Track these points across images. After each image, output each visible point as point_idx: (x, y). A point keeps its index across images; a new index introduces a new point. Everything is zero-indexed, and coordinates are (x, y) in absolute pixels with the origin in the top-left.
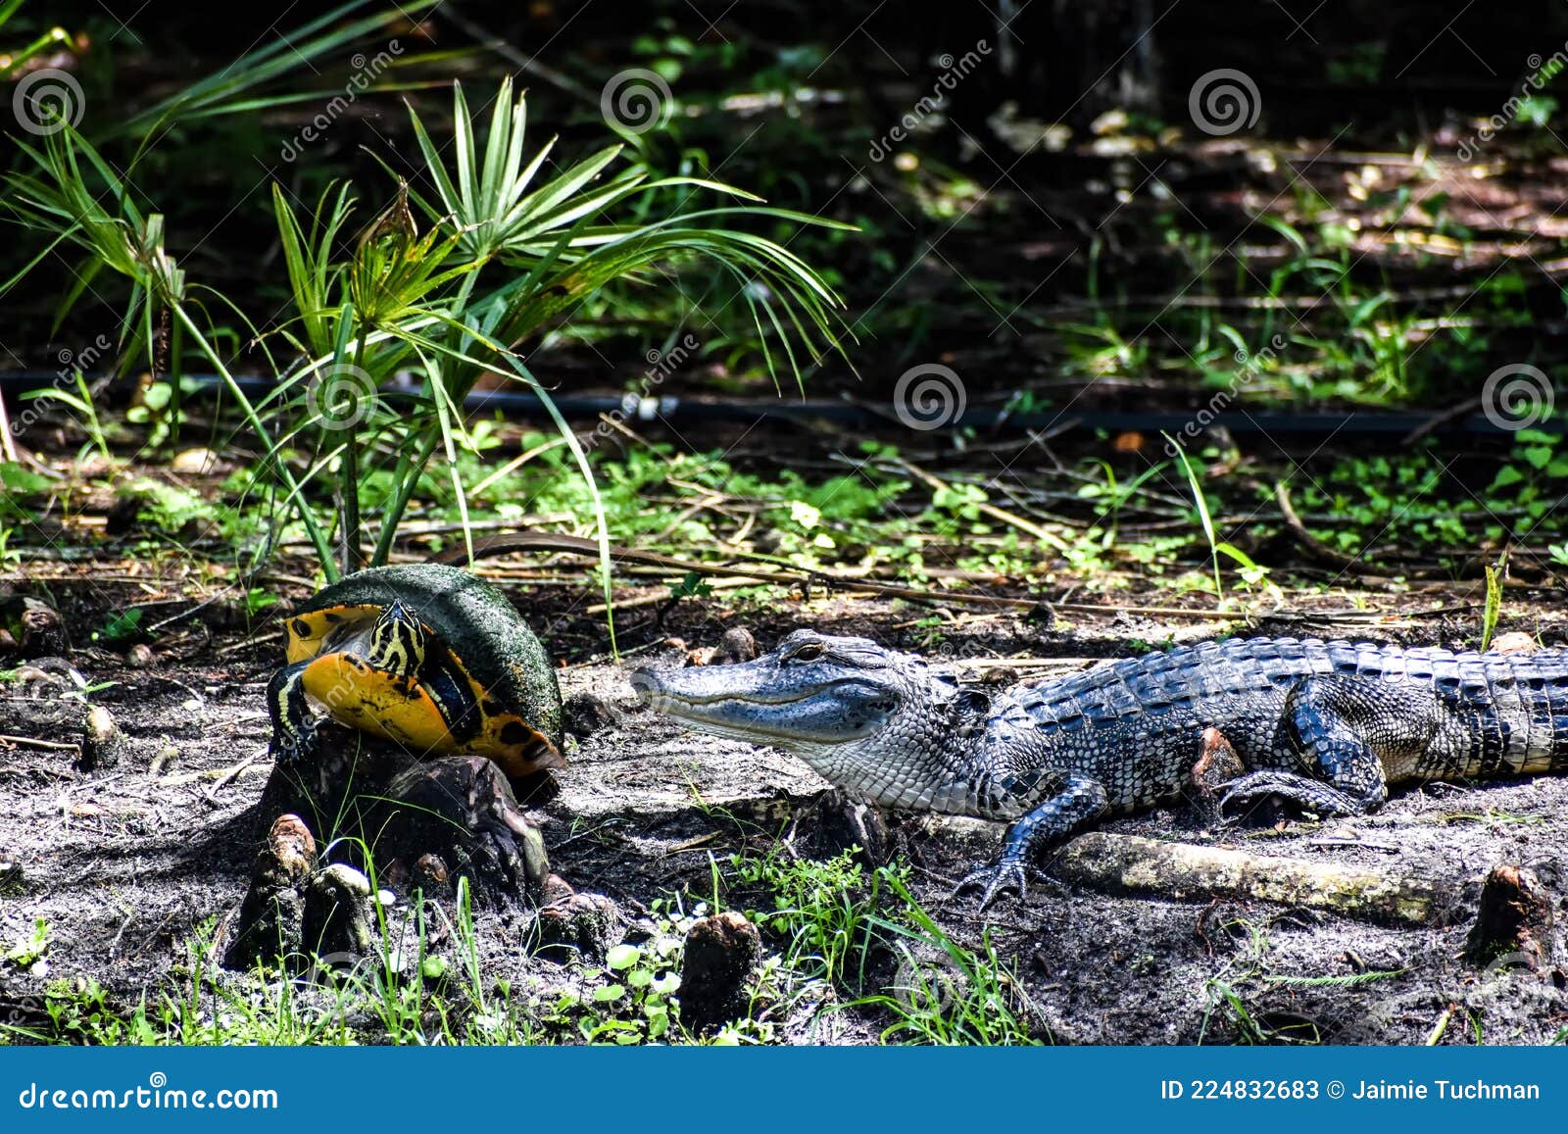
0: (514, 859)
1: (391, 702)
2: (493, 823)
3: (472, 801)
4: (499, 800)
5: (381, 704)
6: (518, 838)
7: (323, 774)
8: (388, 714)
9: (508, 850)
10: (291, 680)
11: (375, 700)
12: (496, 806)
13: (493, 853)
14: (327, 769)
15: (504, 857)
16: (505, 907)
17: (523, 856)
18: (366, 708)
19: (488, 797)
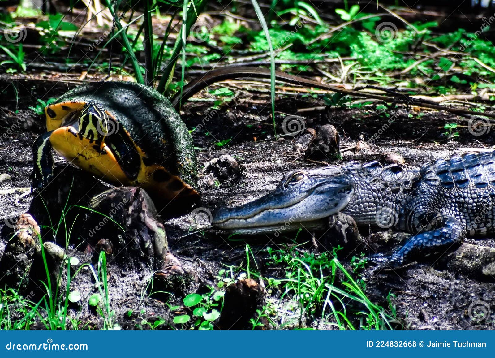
0: (148, 244)
1: (92, 155)
2: (139, 224)
3: (130, 211)
4: (144, 212)
5: (87, 156)
6: (152, 233)
7: (59, 192)
8: (91, 162)
9: (145, 239)
10: (45, 141)
11: (84, 154)
12: (142, 215)
13: (137, 240)
14: (62, 190)
15: (143, 243)
16: (142, 270)
17: (154, 243)
18: (81, 157)
19: (139, 210)
